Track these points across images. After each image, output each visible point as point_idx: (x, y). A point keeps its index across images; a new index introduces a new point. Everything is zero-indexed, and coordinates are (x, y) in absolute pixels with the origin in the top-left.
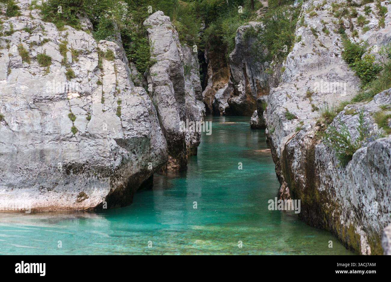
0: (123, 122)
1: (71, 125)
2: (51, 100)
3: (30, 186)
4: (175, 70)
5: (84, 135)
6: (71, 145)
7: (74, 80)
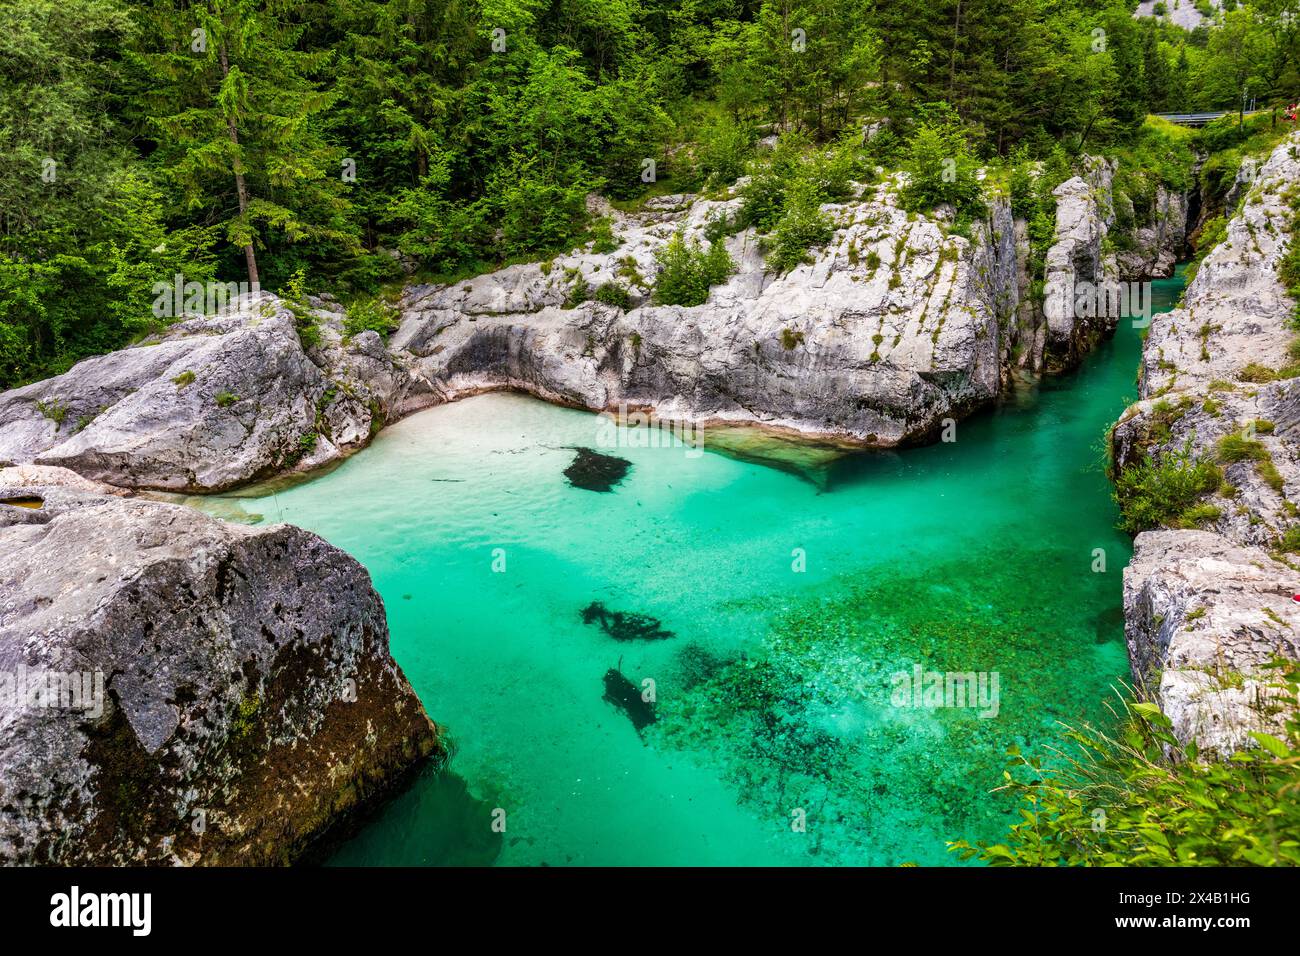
0: (936, 351)
1: (873, 351)
2: (862, 315)
3: (816, 418)
4: (1081, 250)
5: (884, 364)
6: (869, 376)
7: (897, 290)
